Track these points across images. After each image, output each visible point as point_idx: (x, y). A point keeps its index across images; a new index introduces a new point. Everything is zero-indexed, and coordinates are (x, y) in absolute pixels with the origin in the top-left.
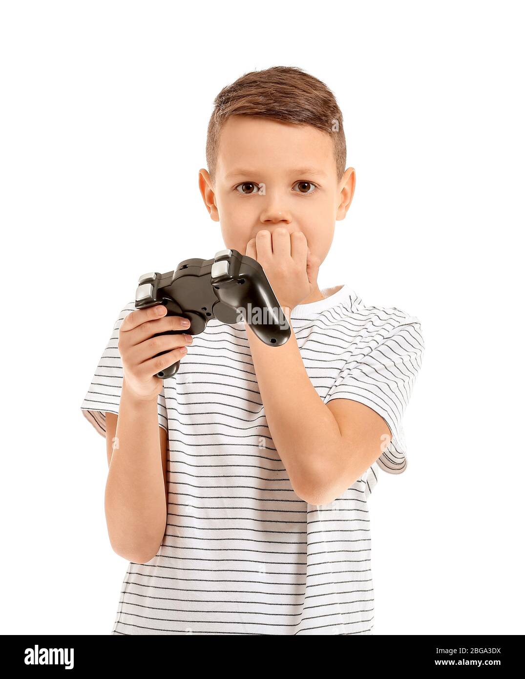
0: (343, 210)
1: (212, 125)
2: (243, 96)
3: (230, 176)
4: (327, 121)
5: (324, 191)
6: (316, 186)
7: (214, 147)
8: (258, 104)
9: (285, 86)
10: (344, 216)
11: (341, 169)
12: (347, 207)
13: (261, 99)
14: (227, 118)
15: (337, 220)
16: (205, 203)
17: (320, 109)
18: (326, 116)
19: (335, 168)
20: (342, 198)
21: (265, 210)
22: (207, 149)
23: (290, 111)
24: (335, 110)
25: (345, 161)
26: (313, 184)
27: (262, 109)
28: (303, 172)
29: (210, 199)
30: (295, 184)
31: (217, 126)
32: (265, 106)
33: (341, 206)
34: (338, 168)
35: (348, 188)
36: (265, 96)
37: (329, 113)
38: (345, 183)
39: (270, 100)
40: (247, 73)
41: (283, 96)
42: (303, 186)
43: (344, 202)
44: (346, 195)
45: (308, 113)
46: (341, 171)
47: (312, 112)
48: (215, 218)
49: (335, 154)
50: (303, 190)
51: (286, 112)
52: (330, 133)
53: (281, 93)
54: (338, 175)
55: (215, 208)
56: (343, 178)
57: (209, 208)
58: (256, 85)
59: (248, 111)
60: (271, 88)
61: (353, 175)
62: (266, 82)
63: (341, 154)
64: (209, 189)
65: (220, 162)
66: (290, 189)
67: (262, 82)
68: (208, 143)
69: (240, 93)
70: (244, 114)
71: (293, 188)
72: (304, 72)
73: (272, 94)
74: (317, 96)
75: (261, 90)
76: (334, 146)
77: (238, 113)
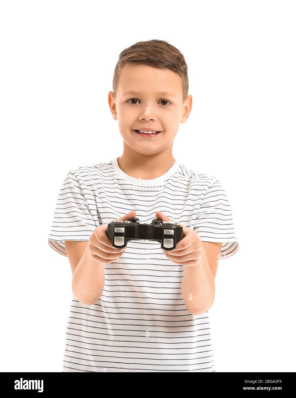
0: (185, 118)
1: (117, 67)
2: (134, 52)
3: (124, 94)
4: (179, 68)
5: (175, 105)
6: (170, 103)
7: (117, 79)
8: (142, 56)
9: (157, 48)
10: (186, 121)
11: (185, 95)
12: (188, 116)
13: (144, 54)
14: (125, 63)
15: (181, 122)
16: (111, 110)
17: (175, 62)
18: (178, 65)
19: (182, 94)
20: (185, 111)
21: (142, 113)
22: (113, 80)
23: (159, 61)
24: (184, 63)
25: (187, 91)
26: (169, 102)
27: (144, 58)
28: (164, 94)
29: (113, 108)
30: (159, 101)
31: (119, 68)
32: (146, 57)
33: (184, 116)
34: (183, 94)
35: (188, 106)
36: (146, 53)
37: (180, 64)
38: (187, 103)
39: (149, 54)
40: (138, 42)
41: (155, 53)
42: (164, 102)
43: (186, 113)
44: (187, 110)
45: (169, 63)
46: (185, 96)
47: (171, 62)
48: (115, 118)
49: (182, 86)
50: (163, 104)
51: (157, 61)
52: (180, 75)
53: (155, 51)
54: (183, 98)
55: (116, 113)
56: (186, 100)
57: (113, 113)
58: (142, 47)
59: (137, 59)
60: (149, 49)
61: (191, 99)
62: (148, 46)
63: (185, 87)
64: (113, 102)
65: (120, 87)
66: (156, 103)
67: (145, 46)
68: (115, 77)
69: (133, 50)
70: (134, 61)
71: (158, 103)
72: (168, 43)
73: (150, 51)
74: (174, 55)
75: (144, 49)
76: (182, 82)
77: (131, 60)
